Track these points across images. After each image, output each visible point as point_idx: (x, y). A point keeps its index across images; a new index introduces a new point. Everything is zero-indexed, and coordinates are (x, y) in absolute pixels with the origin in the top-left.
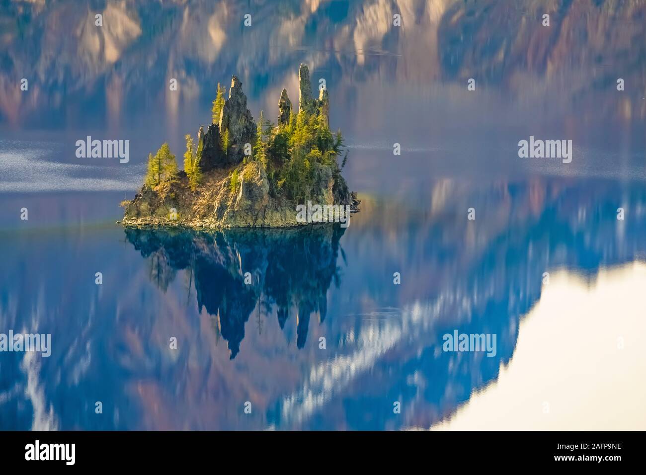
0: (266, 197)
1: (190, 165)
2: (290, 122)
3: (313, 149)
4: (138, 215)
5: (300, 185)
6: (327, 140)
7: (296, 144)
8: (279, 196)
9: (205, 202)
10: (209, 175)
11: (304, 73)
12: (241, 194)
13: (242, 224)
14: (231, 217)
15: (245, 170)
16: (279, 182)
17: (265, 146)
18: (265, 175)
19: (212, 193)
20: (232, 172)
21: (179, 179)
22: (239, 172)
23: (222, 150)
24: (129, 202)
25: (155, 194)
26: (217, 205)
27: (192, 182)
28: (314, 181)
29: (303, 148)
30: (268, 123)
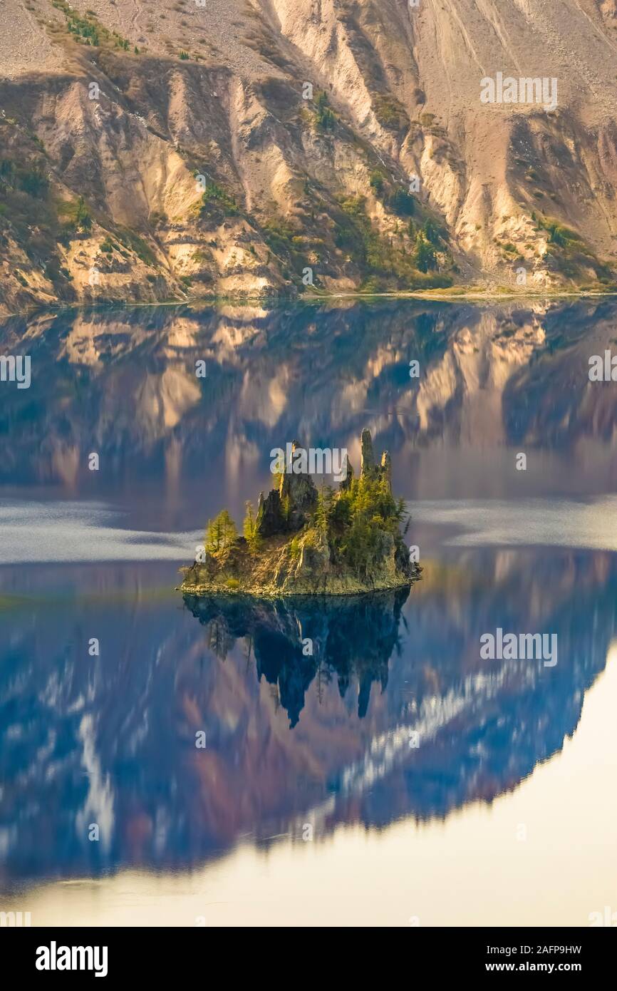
0: (327, 564)
1: (249, 530)
2: (352, 488)
3: (375, 515)
4: (197, 582)
5: (362, 552)
6: (389, 506)
7: (357, 510)
8: (340, 562)
9: (264, 569)
10: (269, 541)
11: (366, 438)
12: (301, 561)
13: (303, 591)
14: (292, 584)
15: (306, 537)
16: (340, 549)
17: (326, 512)
18: (326, 542)
19: (272, 559)
20: (293, 538)
21: (239, 546)
22: (299, 539)
23: (282, 517)
24: (187, 569)
25: (214, 561)
26: (277, 572)
27: (251, 548)
28: (376, 548)
29: (365, 514)
30: (329, 488)
